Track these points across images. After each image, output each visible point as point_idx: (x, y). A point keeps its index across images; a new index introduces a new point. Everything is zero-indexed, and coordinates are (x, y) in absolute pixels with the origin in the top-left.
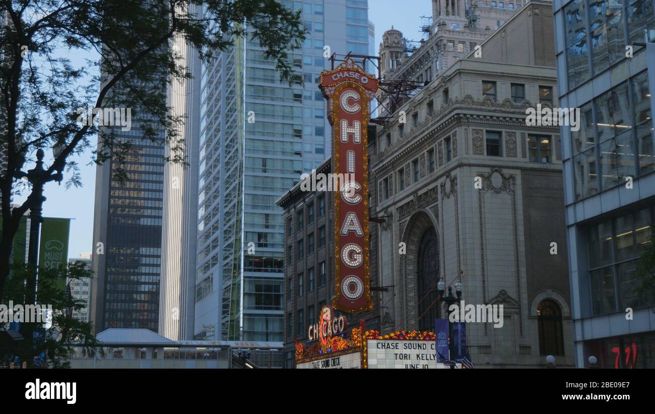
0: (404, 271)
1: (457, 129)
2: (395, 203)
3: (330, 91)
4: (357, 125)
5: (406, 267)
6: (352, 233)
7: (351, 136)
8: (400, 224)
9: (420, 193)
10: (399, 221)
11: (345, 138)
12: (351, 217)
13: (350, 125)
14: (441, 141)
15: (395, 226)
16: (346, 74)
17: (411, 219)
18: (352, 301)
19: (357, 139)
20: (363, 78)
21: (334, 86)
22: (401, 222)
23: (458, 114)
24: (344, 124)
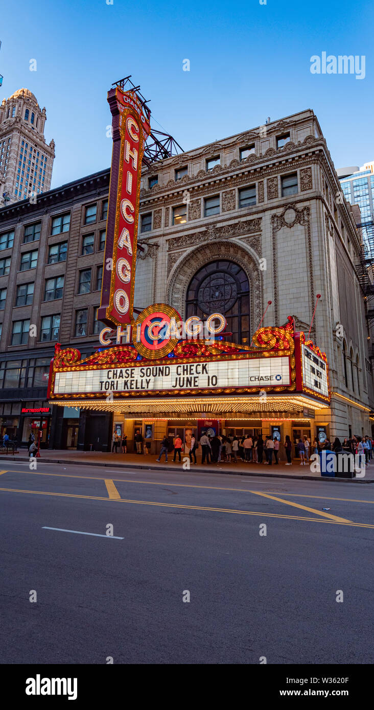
0: (171, 297)
1: (312, 166)
2: (164, 235)
3: (121, 108)
4: (136, 153)
5: (172, 294)
6: (125, 248)
7: (131, 159)
8: (169, 254)
9: (219, 225)
10: (168, 251)
11: (128, 158)
12: (126, 233)
13: (131, 149)
14: (276, 177)
15: (162, 255)
16: (132, 103)
17: (197, 249)
18: (121, 315)
19: (135, 165)
20: (142, 117)
21: (124, 106)
22: (170, 252)
23: (321, 151)
24: (128, 146)
